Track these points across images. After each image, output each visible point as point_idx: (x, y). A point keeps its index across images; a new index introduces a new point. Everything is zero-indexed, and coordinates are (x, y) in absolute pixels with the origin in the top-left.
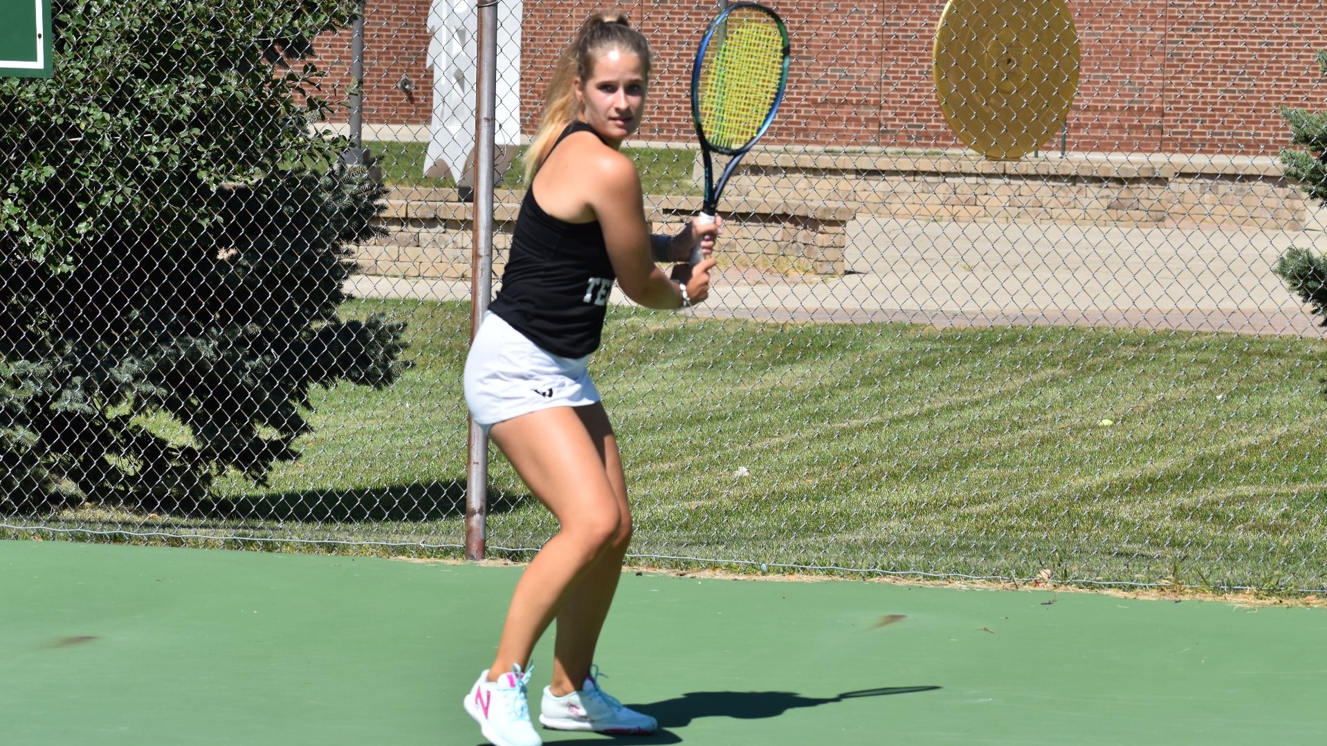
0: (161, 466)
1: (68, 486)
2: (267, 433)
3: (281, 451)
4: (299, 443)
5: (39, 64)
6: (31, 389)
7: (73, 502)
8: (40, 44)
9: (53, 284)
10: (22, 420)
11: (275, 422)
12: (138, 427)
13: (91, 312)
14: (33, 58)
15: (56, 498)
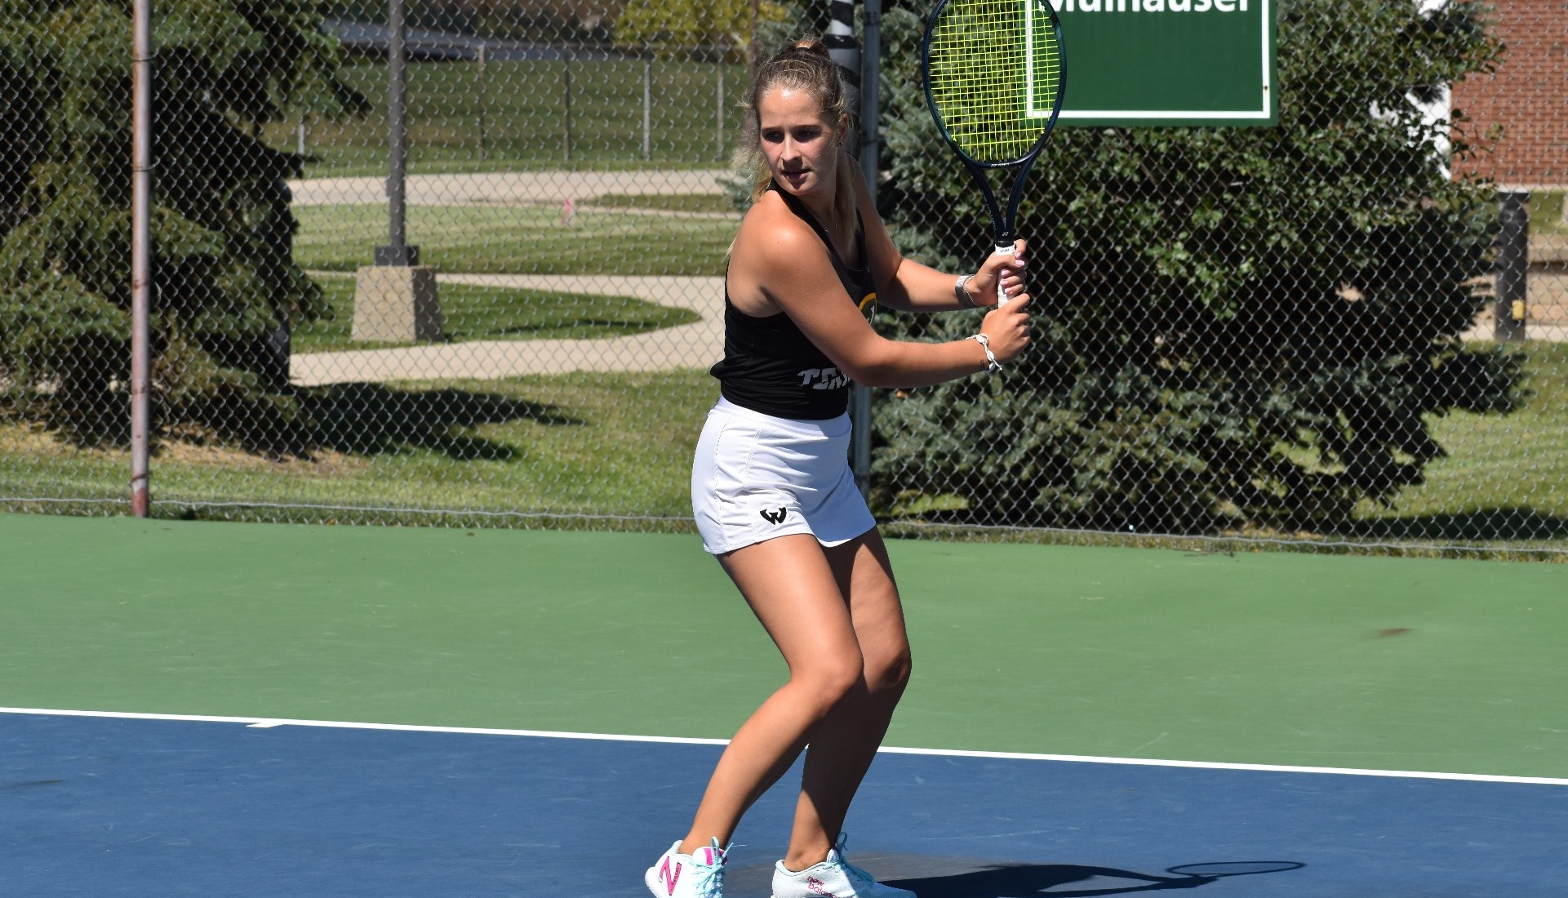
0: (1302, 491)
1: (1229, 508)
2: (1401, 458)
3: (1412, 476)
4: (1432, 470)
5: (1265, 113)
6: (1201, 417)
7: (1237, 524)
8: (1266, 96)
9: (1217, 327)
10: (1191, 450)
11: (1409, 449)
12: (1279, 455)
13: (1314, 340)
14: (1260, 108)
15: (1222, 521)
